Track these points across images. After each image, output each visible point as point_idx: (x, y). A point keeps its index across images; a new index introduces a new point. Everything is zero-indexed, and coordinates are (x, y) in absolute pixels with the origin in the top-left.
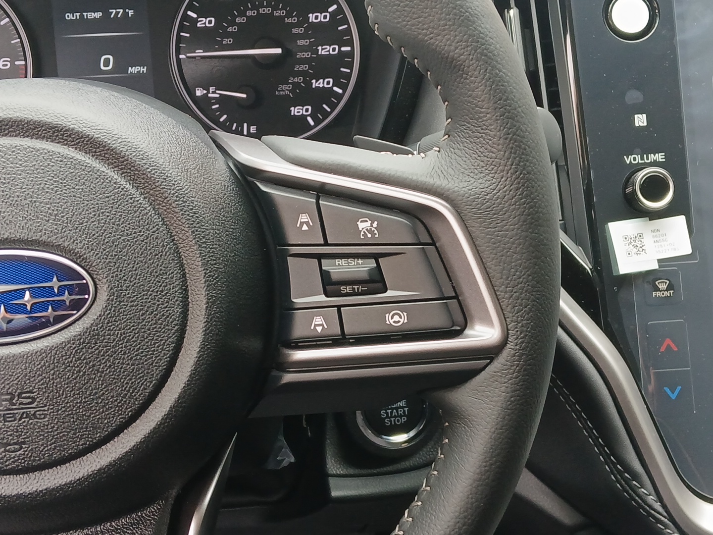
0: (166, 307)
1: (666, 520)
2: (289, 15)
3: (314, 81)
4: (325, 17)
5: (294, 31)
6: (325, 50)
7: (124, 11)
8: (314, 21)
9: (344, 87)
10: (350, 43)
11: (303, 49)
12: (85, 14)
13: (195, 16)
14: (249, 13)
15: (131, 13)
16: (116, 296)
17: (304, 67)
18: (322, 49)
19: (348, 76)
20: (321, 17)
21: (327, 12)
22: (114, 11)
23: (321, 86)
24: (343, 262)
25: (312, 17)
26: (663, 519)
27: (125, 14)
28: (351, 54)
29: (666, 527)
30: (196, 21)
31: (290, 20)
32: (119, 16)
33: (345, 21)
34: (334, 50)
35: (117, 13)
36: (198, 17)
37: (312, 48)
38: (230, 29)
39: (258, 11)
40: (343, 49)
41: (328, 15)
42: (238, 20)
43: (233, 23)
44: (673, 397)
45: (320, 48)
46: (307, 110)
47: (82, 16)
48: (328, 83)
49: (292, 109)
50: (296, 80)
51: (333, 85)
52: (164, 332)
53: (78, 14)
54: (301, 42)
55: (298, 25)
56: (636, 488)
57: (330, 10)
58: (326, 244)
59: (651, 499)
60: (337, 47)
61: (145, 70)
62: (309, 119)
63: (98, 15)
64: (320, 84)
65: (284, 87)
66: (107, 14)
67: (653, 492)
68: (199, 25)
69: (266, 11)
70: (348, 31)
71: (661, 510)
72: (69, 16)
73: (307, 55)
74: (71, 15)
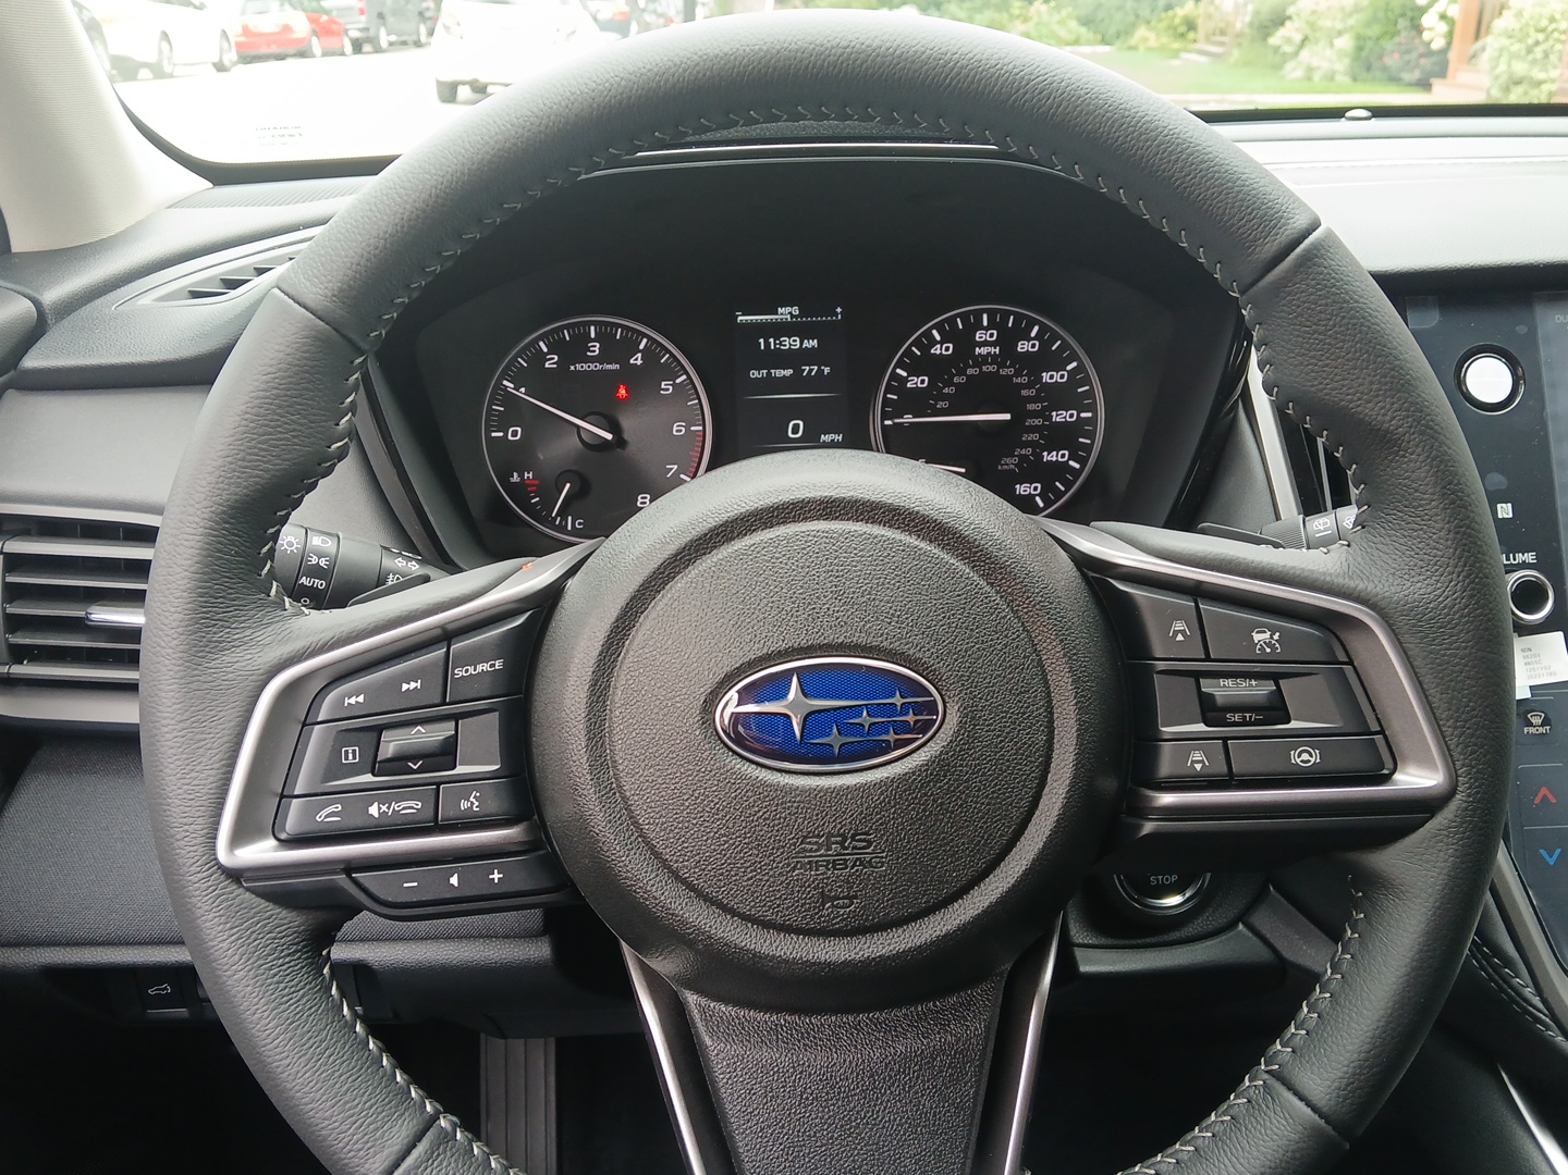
0: (1027, 734)
1: (1548, 1020)
2: (1018, 374)
3: (1045, 453)
4: (1062, 377)
5: (1024, 393)
6: (1059, 417)
7: (819, 368)
8: (1049, 381)
9: (1083, 461)
10: (1092, 408)
11: (1035, 414)
12: (773, 371)
13: (905, 374)
14: (970, 371)
15: (827, 370)
16: (969, 718)
17: (1035, 437)
18: (1057, 415)
19: (1088, 449)
20: (1057, 377)
21: (1065, 370)
22: (807, 368)
23: (1054, 459)
24: (1229, 682)
25: (1046, 377)
26: (1544, 1017)
27: (820, 371)
28: (1093, 421)
29: (1548, 1028)
30: (906, 380)
31: (1019, 380)
32: (813, 374)
33: (1087, 381)
34: (1071, 416)
35: (811, 371)
36: (909, 376)
37: (1044, 414)
38: (946, 391)
39: (981, 369)
40: (1083, 415)
41: (1066, 373)
42: (956, 380)
43: (950, 383)
44: (1551, 861)
45: (1054, 414)
46: (1035, 489)
47: (769, 374)
48: (1063, 456)
49: (1018, 486)
50: (1023, 452)
51: (1069, 459)
52: (1026, 765)
53: (765, 371)
54: (1031, 407)
55: (1028, 386)
56: (1508, 978)
57: (1069, 368)
58: (1208, 658)
59: (1529, 992)
60: (1075, 412)
61: (840, 438)
62: (1038, 499)
63: (788, 372)
64: (1051, 457)
65: (1008, 460)
66: (798, 372)
67: (1530, 983)
68: (909, 385)
69: (991, 368)
70: (1090, 394)
71: (1541, 1006)
72: (754, 374)
73: (1038, 422)
74: (756, 373)
